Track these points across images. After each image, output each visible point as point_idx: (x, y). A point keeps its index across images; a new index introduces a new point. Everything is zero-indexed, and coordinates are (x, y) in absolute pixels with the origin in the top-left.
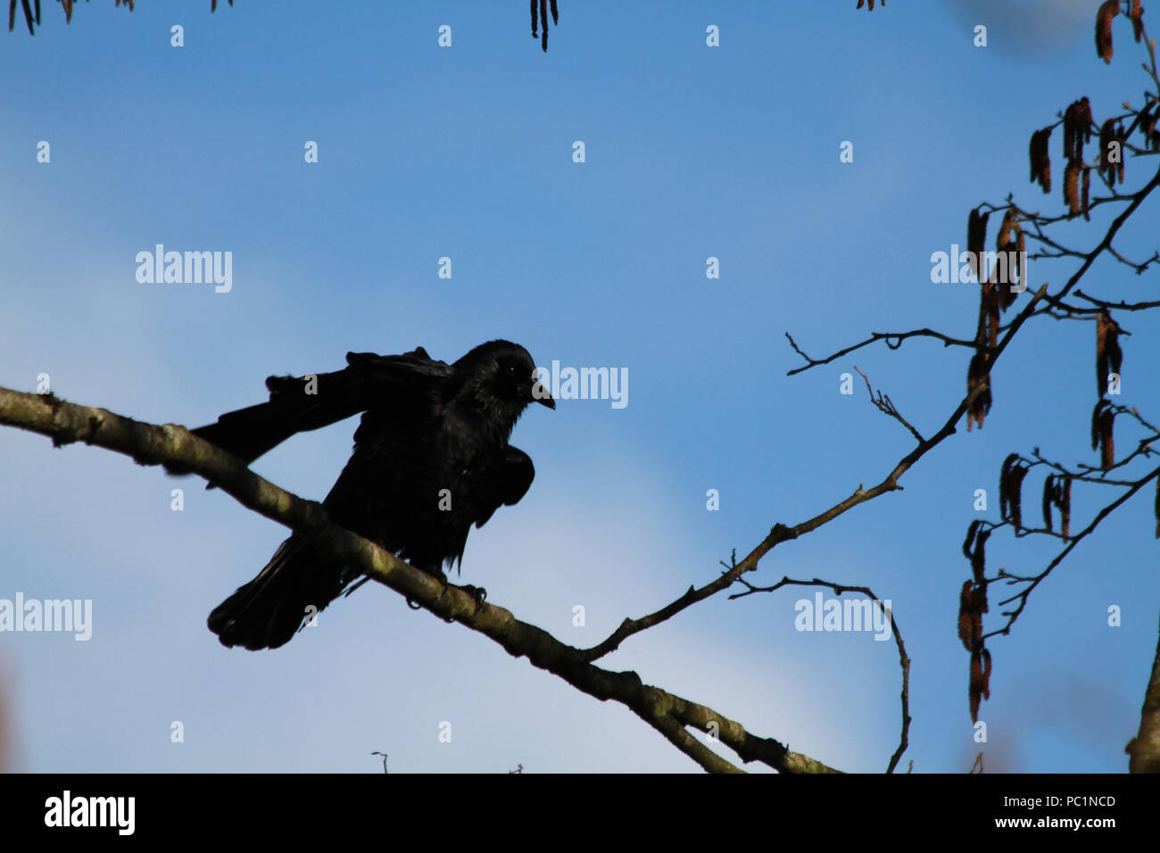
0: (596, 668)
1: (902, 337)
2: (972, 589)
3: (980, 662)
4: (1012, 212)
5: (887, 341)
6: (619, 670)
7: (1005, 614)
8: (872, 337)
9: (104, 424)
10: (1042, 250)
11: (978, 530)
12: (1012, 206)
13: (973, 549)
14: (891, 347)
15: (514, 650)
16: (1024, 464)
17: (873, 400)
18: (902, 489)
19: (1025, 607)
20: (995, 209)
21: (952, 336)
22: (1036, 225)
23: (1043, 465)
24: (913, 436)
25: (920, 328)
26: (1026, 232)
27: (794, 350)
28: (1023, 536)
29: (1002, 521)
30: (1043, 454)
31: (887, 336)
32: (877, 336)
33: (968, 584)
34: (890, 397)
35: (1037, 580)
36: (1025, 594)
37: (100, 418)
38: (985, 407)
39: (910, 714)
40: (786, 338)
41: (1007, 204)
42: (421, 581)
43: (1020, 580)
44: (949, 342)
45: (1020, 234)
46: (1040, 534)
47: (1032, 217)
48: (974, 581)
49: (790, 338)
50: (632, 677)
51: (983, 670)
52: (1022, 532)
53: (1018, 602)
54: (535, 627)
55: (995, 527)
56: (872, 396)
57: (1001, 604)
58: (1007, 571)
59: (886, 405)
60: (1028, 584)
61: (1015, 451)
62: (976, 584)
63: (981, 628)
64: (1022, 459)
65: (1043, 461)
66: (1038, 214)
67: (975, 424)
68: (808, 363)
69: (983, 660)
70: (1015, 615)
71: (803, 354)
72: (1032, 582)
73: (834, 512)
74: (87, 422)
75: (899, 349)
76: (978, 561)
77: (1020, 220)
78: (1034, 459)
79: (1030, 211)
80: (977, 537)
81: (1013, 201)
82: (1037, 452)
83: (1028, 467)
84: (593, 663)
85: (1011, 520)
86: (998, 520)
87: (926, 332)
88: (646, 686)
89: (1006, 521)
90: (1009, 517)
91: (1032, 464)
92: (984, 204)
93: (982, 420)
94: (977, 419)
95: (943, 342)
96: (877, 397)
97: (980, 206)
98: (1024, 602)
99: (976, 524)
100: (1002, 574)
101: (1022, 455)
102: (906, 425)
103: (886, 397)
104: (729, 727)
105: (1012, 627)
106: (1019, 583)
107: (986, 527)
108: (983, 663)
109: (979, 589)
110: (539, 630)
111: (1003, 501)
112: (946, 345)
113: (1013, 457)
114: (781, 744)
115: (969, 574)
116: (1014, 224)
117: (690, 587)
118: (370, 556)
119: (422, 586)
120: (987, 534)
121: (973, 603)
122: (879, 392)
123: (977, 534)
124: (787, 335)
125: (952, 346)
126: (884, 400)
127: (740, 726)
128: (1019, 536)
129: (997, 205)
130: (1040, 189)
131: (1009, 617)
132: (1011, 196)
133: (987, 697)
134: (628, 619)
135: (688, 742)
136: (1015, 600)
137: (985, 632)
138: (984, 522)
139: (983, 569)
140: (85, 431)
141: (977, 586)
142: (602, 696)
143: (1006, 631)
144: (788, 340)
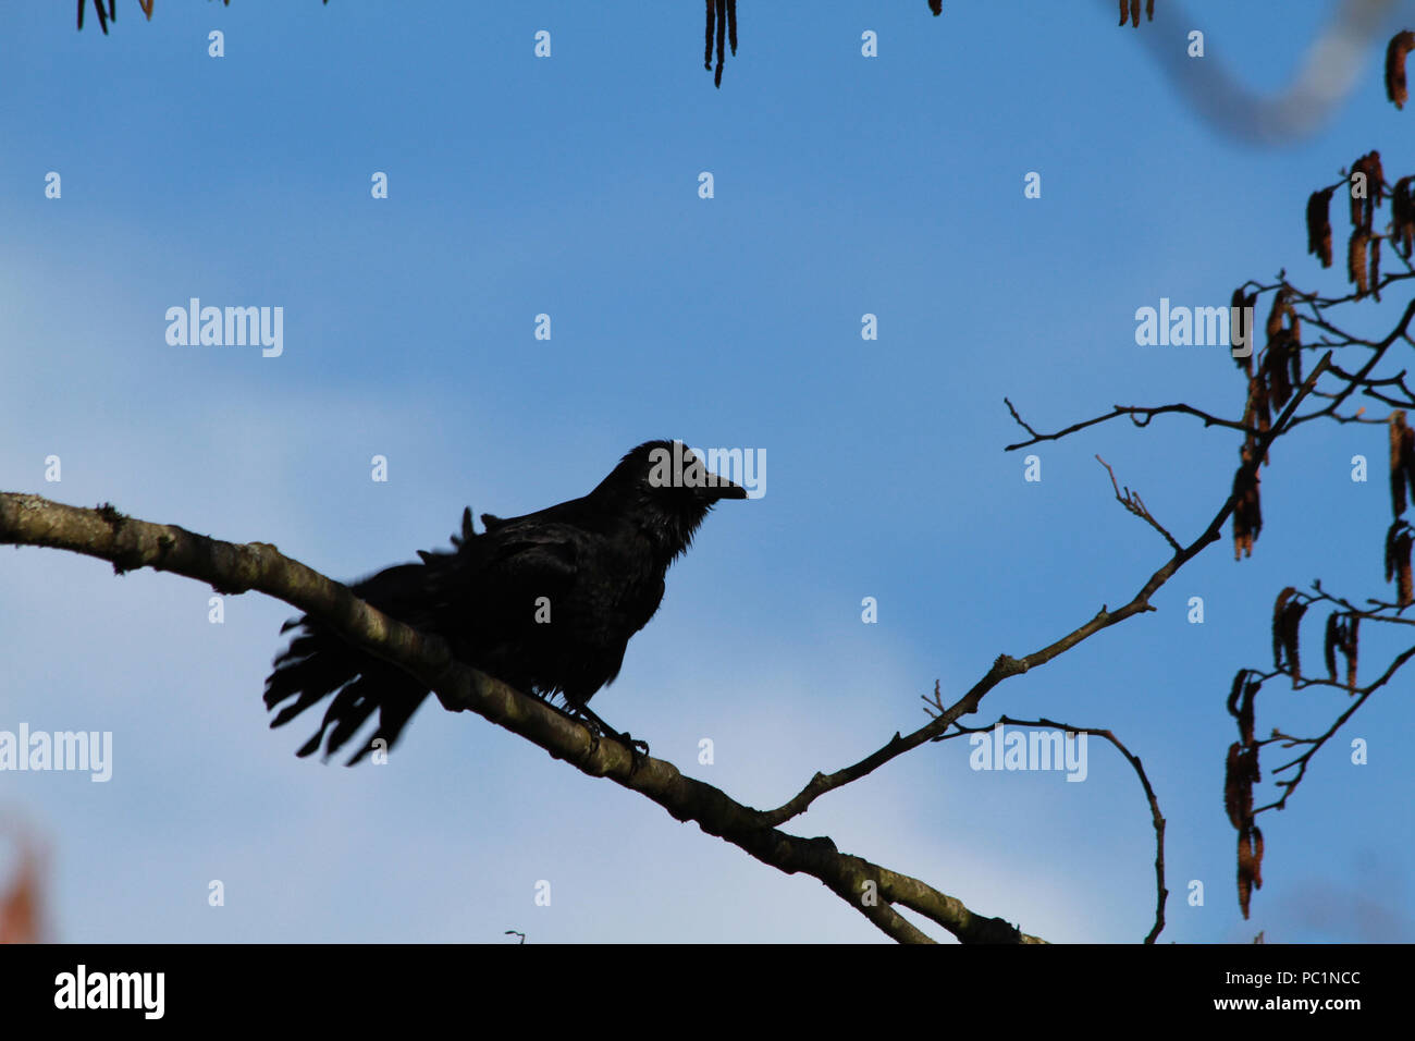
0: (781, 834)
1: (1152, 412)
2: (1240, 753)
3: (1249, 843)
4: (1285, 293)
5: (1132, 417)
6: (809, 836)
7: (1280, 784)
8: (1114, 410)
9: (176, 545)
10: (1322, 338)
11: (1246, 680)
12: (1285, 284)
13: (1239, 704)
14: (1139, 424)
15: (681, 813)
16: (1302, 600)
17: (1119, 498)
18: (1154, 610)
19: (1305, 775)
20: (1264, 289)
21: (1215, 414)
22: (1315, 308)
23: (1325, 602)
24: (1168, 543)
25: (1175, 402)
26: (1302, 317)
27: (1015, 420)
28: (1300, 688)
29: (1274, 670)
30: (1325, 588)
31: (1132, 410)
32: (1120, 411)
33: (1234, 748)
34: (1139, 494)
35: (1320, 742)
36: (1304, 760)
37: (172, 537)
38: (1253, 530)
39: (1167, 886)
40: (1006, 405)
41: (1277, 282)
42: (565, 729)
43: (1299, 742)
44: (1210, 421)
45: (1294, 319)
46: (1323, 686)
47: (1309, 298)
48: (1241, 744)
49: (1009, 404)
50: (825, 844)
51: (1253, 852)
52: (1301, 683)
53: (1296, 769)
54: (706, 785)
55: (1266, 677)
56: (1117, 492)
57: (1275, 772)
58: (1283, 731)
59: (1135, 505)
60: (1309, 747)
61: (1291, 584)
62: (1245, 746)
63: (1251, 800)
64: (1300, 594)
65: (1326, 596)
66: (1315, 294)
67: (1243, 552)
68: (1032, 438)
69: (1252, 840)
70: (1292, 785)
71: (1025, 425)
72: (1312, 746)
73: (1071, 640)
74: (156, 542)
75: (1147, 426)
76: (1246, 719)
77: (1295, 302)
78: (1315, 594)
79: (1307, 290)
80: (1244, 691)
81: (1287, 278)
82: (1317, 586)
83: (1307, 604)
84: (777, 828)
85: (1287, 668)
86: (1271, 669)
87: (1182, 408)
88: (844, 855)
89: (1280, 670)
90: (1285, 665)
91: (1312, 600)
92: (1250, 283)
93: (1250, 546)
94: (1244, 546)
95: (1202, 421)
96: (1123, 495)
97: (1246, 285)
98: (1303, 769)
99: (1243, 674)
100: (1276, 736)
101: (1299, 588)
102: (1160, 529)
103: (1135, 494)
104: (945, 904)
105: (1289, 800)
106: (1298, 746)
107: (1256, 678)
108: (1253, 844)
109: (1248, 753)
110: (711, 787)
111: (1277, 646)
112: (1207, 425)
113: (1289, 591)
114: (1010, 925)
115: (1235, 736)
116: (1286, 306)
117: (895, 734)
118: (503, 701)
119: (567, 735)
120: (1257, 686)
121: (1242, 770)
122: (1126, 488)
123: (1244, 686)
124: (1006, 400)
125: (1214, 427)
126: (1133, 499)
127: (959, 903)
128: (1296, 688)
129: (1266, 283)
130: (1319, 262)
131: (1285, 788)
132: (1283, 273)
133: (1258, 887)
134: (819, 773)
135: (895, 923)
136: (1292, 767)
137: (1256, 806)
138: (1253, 672)
139: (1252, 729)
140: (154, 553)
141: (1246, 750)
142: (789, 868)
143: (1280, 805)
144: (1008, 408)
